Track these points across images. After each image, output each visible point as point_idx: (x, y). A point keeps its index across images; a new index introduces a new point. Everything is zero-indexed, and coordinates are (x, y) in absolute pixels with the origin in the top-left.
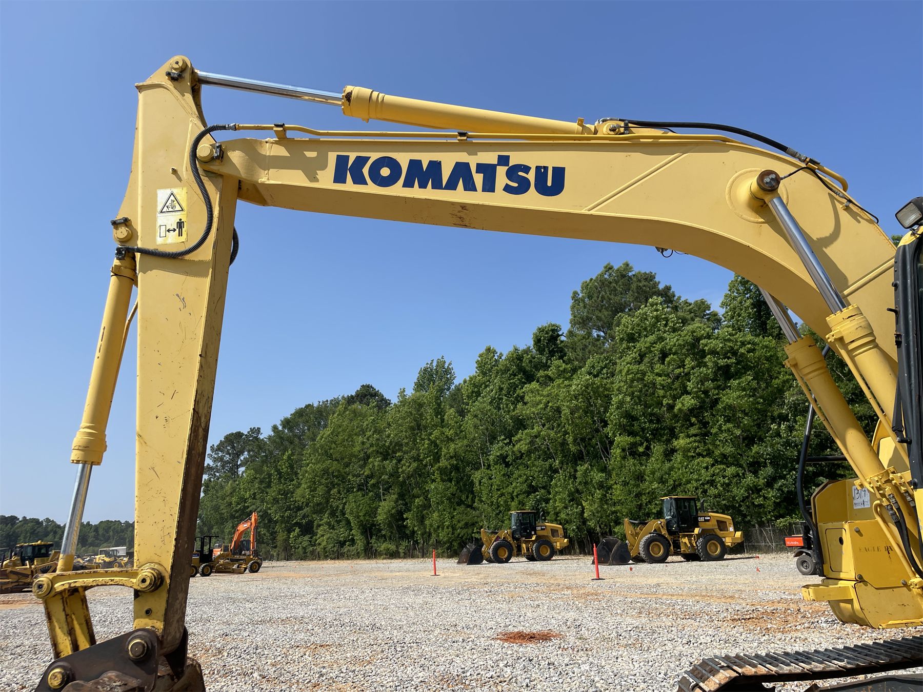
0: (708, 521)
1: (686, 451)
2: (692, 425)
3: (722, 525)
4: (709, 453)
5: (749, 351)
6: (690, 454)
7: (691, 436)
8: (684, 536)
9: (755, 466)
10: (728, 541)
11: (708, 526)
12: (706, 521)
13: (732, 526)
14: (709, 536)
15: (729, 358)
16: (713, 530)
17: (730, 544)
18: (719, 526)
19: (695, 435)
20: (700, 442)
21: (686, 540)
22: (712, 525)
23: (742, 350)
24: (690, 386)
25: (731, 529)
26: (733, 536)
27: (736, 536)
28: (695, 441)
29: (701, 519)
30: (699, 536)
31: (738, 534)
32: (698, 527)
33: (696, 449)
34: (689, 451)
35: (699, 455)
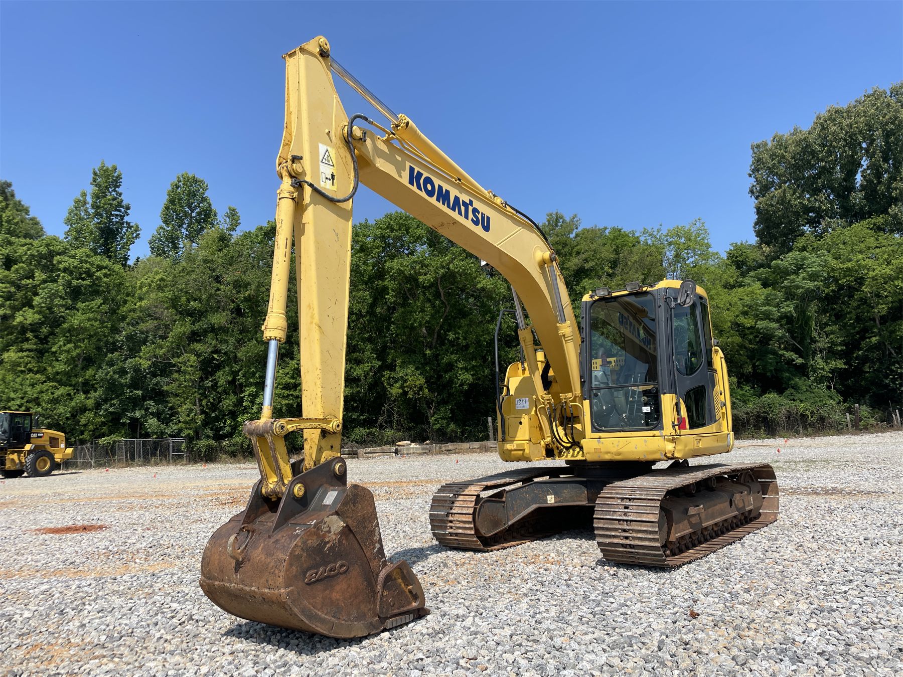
0: (41, 437)
1: (15, 364)
2: (27, 340)
3: (54, 441)
4: (42, 371)
5: (106, 275)
6: (19, 369)
7: (25, 351)
8: (13, 452)
9: (87, 387)
10: (58, 457)
11: (40, 442)
12: (38, 437)
13: (64, 442)
14: (40, 453)
15: (83, 279)
16: (44, 446)
17: (59, 460)
18: (50, 443)
19: (30, 350)
20: (33, 358)
21: (15, 456)
22: (45, 442)
23: (98, 274)
24: (37, 300)
25: (63, 446)
26: (63, 452)
27: (66, 452)
28: (28, 356)
29: (35, 435)
30: (30, 452)
31: (69, 450)
32: (29, 443)
33: (27, 364)
34: (19, 365)
35: (30, 370)
